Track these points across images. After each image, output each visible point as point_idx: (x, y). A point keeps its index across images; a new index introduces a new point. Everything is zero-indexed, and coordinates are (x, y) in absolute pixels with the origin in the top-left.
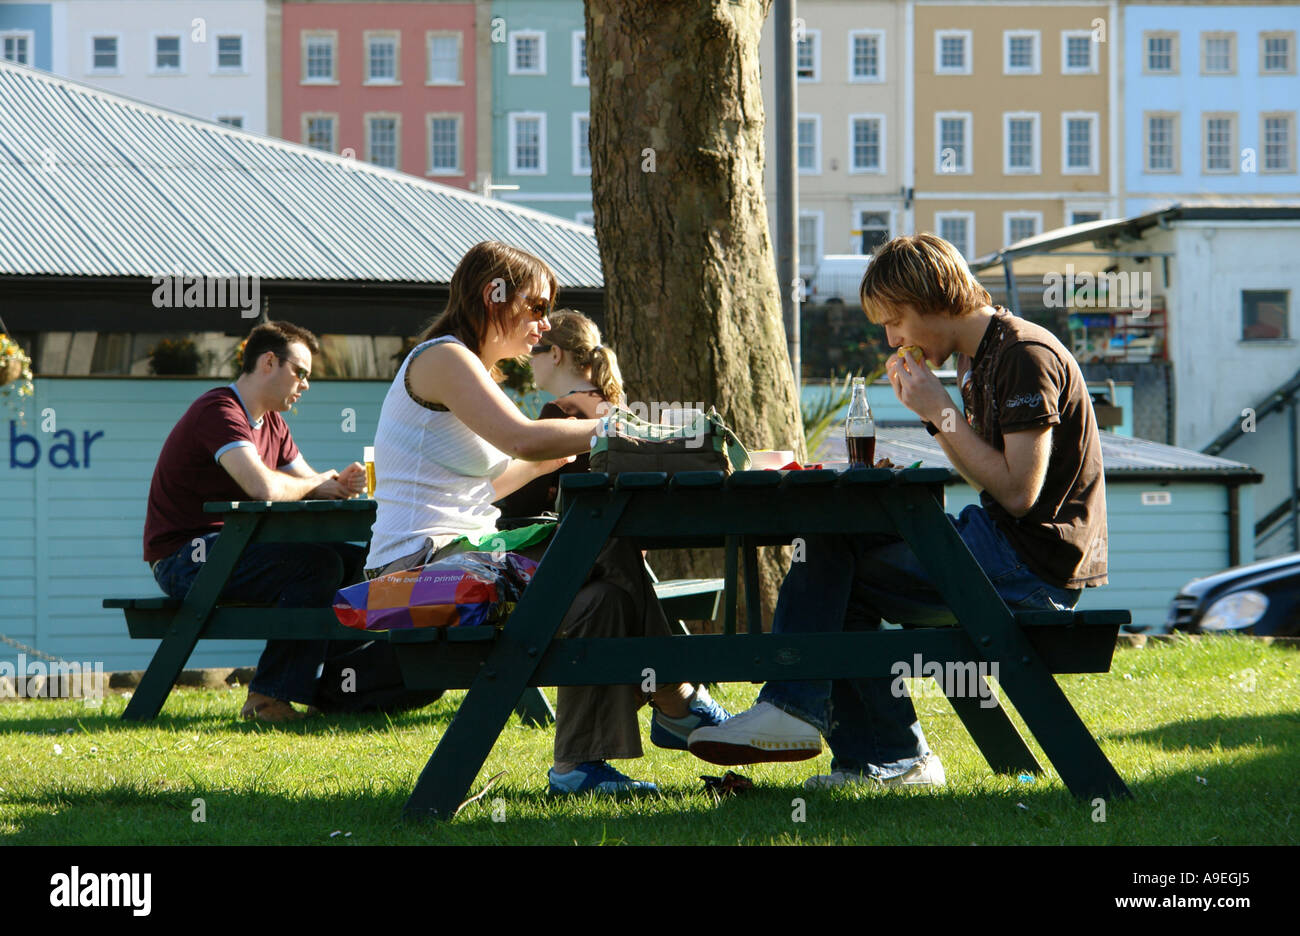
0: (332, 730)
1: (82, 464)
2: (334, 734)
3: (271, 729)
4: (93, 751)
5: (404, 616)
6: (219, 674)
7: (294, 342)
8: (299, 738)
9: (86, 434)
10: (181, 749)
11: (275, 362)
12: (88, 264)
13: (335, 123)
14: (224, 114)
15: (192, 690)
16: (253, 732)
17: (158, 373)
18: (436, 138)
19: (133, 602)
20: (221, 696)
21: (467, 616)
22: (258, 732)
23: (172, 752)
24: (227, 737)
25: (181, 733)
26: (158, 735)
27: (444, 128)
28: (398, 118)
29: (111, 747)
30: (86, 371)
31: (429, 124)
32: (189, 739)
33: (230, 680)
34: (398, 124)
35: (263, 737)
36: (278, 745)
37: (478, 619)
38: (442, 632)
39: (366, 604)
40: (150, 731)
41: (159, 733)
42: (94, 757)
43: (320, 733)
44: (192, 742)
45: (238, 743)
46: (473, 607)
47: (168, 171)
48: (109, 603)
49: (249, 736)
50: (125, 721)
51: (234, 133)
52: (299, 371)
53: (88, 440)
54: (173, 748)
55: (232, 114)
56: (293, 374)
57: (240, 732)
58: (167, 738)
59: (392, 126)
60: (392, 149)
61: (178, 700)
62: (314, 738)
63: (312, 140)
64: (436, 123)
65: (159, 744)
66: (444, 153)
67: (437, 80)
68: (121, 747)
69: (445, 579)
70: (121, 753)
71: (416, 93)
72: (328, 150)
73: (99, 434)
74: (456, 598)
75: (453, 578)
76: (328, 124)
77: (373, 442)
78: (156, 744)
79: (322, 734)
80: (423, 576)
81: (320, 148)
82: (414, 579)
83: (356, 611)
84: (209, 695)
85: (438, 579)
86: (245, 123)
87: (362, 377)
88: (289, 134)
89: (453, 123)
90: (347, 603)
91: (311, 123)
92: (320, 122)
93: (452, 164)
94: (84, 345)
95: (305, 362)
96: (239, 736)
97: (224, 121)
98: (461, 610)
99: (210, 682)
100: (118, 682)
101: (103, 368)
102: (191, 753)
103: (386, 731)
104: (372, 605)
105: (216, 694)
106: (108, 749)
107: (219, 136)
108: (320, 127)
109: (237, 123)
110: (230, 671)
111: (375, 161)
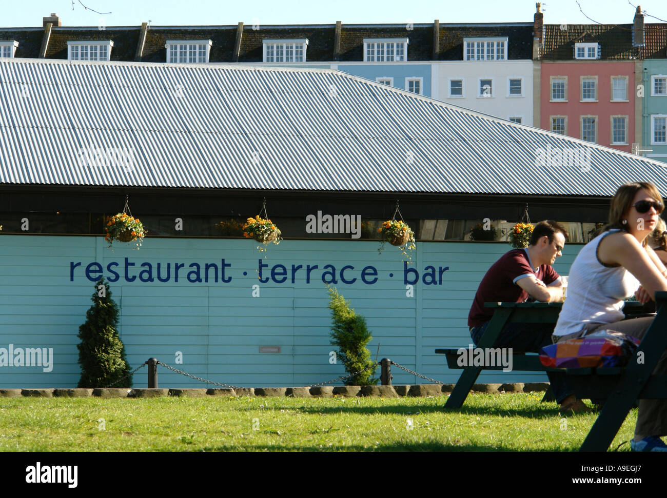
0: (546, 416)
1: (438, 282)
2: (547, 418)
3: (515, 415)
4: (427, 424)
5: (574, 362)
6: (495, 386)
7: (556, 232)
8: (529, 420)
9: (440, 268)
10: (470, 424)
11: (547, 242)
12: (442, 187)
13: (566, 121)
14: (512, 116)
15: (482, 394)
16: (507, 416)
17: (475, 239)
18: (615, 128)
19: (450, 350)
20: (496, 397)
21: (607, 362)
22: (509, 416)
23: (465, 425)
24: (493, 418)
25: (471, 415)
26: (460, 416)
27: (619, 122)
28: (596, 118)
29: (436, 422)
30: (443, 239)
31: (612, 120)
32: (474, 419)
33: (500, 389)
34: (596, 120)
35: (511, 419)
36: (519, 423)
37: (612, 364)
38: (594, 370)
39: (555, 354)
40: (456, 414)
41: (461, 415)
42: (427, 427)
43: (540, 417)
44: (476, 420)
45: (499, 422)
46: (610, 358)
47: (481, 143)
48: (438, 351)
49: (505, 418)
50: (445, 409)
51: (518, 126)
52: (558, 247)
53: (441, 271)
54: (466, 423)
55: (516, 116)
56: (556, 249)
57: (500, 416)
58: (464, 418)
59: (593, 122)
60: (593, 132)
61: (473, 399)
62: (537, 420)
63: (554, 129)
64: (615, 120)
65: (460, 421)
66: (619, 134)
67: (615, 100)
68: (441, 422)
69: (595, 343)
70: (441, 425)
71: (606, 105)
72: (562, 133)
73: (447, 268)
74: (601, 353)
75: (600, 343)
76: (563, 120)
77: (568, 273)
78: (458, 421)
79: (541, 418)
80: (585, 341)
81: (559, 133)
82: (580, 343)
83: (551, 358)
84: (490, 396)
85: (592, 343)
86: (522, 121)
87: (574, 242)
88: (544, 126)
89: (623, 120)
90: (546, 354)
91: (554, 121)
92: (559, 120)
93: (623, 140)
94: (443, 225)
95: (561, 243)
96: (500, 418)
97: (512, 120)
98: (603, 359)
99: (490, 390)
100: (445, 389)
101: (451, 237)
102: (475, 426)
103: (573, 417)
104: (559, 356)
105: (493, 396)
106: (435, 423)
107: (506, 126)
108: (559, 122)
109: (519, 121)
110: (501, 385)
111: (585, 138)
